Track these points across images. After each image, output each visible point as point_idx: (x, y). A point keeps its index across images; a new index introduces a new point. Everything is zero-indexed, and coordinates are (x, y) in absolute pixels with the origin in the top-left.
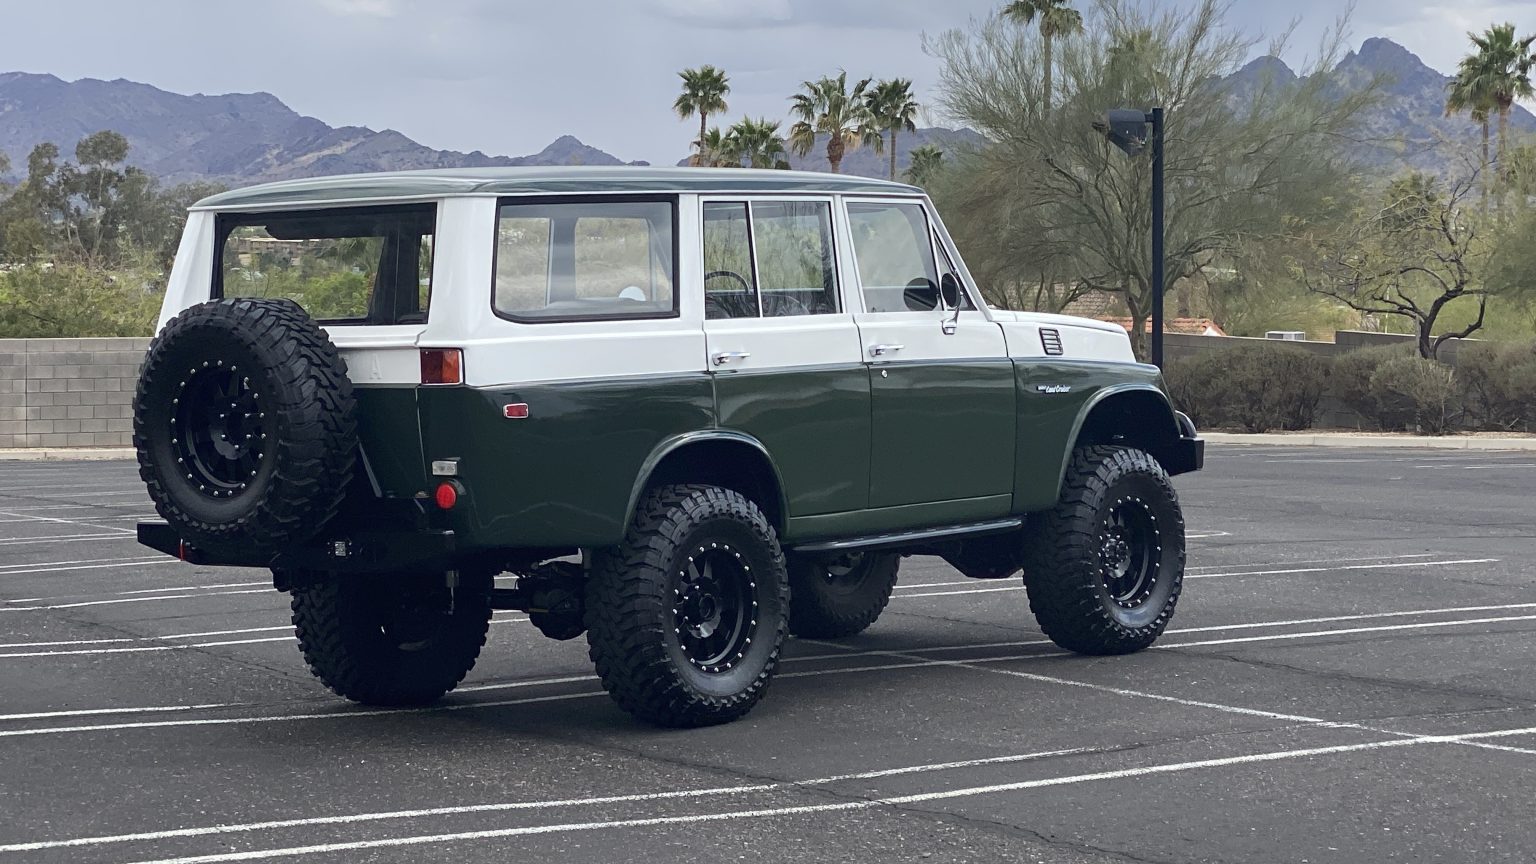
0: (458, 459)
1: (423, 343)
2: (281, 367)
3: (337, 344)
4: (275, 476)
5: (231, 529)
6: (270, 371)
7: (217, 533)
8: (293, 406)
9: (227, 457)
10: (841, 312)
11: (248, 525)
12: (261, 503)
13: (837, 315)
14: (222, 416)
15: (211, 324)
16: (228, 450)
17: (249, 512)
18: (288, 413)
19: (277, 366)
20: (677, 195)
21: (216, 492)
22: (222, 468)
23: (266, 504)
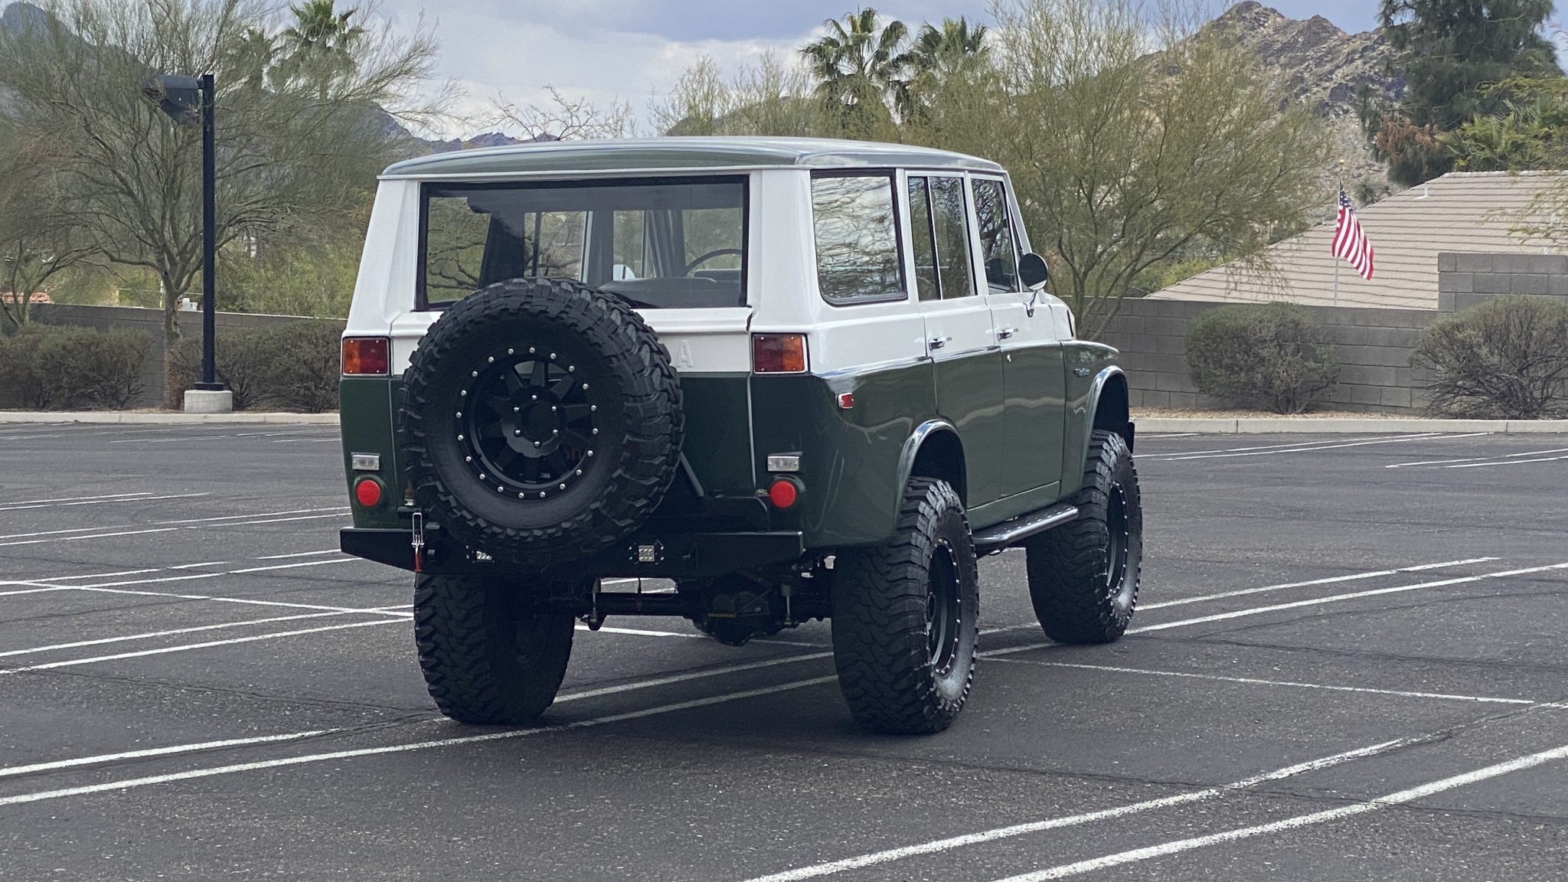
0: (800, 453)
1: (754, 328)
2: (627, 354)
3: (656, 329)
4: (620, 476)
5: (550, 535)
6: (614, 359)
7: (530, 540)
8: (644, 398)
9: (526, 454)
10: (976, 293)
11: (576, 529)
12: (597, 505)
13: (972, 298)
14: (517, 409)
15: (527, 306)
16: (529, 449)
17: (579, 514)
18: (639, 405)
19: (623, 354)
20: (895, 169)
21: (522, 494)
22: (517, 466)
23: (604, 507)
